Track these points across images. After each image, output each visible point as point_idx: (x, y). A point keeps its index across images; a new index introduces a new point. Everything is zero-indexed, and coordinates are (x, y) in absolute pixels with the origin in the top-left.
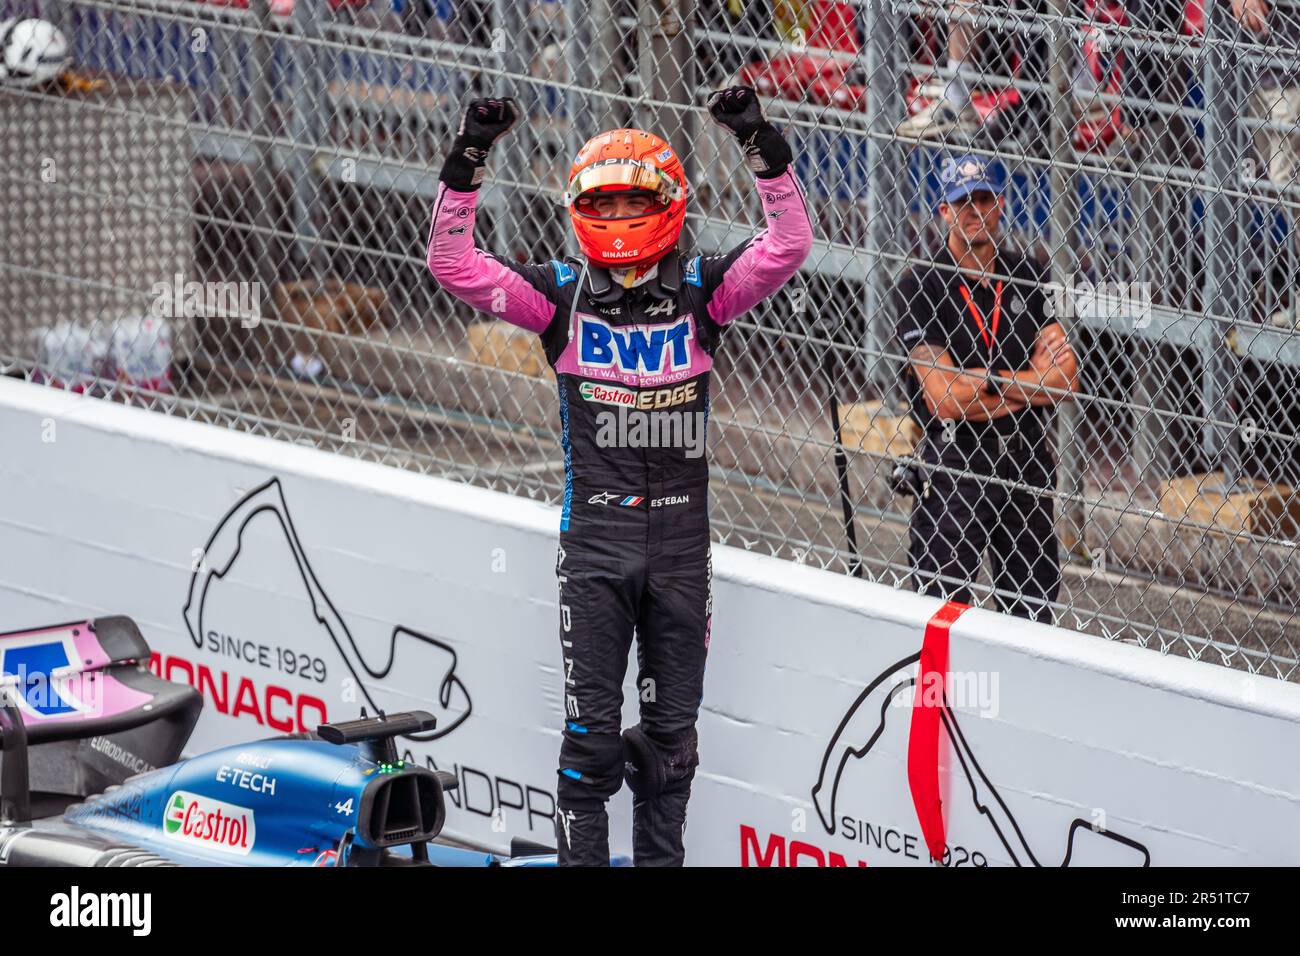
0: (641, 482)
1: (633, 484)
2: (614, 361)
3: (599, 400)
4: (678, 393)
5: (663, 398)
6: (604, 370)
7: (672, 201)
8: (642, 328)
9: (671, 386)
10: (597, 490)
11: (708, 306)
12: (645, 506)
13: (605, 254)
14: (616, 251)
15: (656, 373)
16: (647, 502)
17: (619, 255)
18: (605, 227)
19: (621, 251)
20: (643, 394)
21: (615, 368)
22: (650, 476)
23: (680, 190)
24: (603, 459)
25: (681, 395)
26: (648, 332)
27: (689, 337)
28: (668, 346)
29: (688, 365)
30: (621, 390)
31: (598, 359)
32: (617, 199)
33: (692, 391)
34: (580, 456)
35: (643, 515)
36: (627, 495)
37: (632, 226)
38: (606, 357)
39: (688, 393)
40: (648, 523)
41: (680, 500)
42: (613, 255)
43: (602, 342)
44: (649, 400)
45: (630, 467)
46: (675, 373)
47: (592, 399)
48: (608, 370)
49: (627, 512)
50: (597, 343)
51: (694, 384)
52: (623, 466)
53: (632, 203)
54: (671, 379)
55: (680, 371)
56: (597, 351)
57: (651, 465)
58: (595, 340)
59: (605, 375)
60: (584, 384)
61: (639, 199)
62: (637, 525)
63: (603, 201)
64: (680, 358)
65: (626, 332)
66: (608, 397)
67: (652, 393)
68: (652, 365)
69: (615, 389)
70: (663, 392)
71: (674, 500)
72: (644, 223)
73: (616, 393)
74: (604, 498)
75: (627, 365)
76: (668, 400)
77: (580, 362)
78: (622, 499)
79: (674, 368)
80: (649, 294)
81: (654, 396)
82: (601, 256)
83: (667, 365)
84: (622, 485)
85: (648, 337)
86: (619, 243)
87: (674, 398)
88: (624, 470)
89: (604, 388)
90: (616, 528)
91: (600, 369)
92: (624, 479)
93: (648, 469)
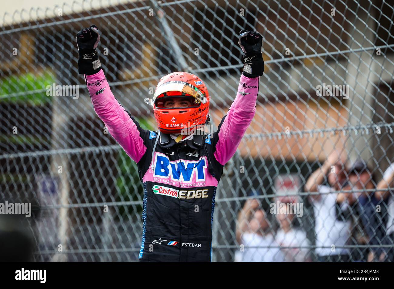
0: (177, 234)
1: (175, 235)
2: (169, 175)
3: (161, 194)
4: (199, 193)
5: (191, 194)
6: (164, 179)
7: (201, 103)
8: (183, 161)
9: (195, 189)
10: (157, 237)
11: (214, 154)
12: (179, 246)
13: (167, 125)
14: (173, 123)
15: (189, 182)
16: (180, 244)
17: (174, 125)
18: (168, 112)
19: (174, 124)
20: (181, 191)
21: (170, 179)
22: (182, 231)
23: (205, 99)
24: (161, 222)
25: (200, 194)
26: (186, 163)
27: (205, 167)
28: (195, 170)
29: (204, 180)
30: (172, 189)
31: (162, 174)
32: (175, 101)
33: (206, 193)
34: (150, 221)
35: (178, 251)
36: (171, 240)
37: (180, 112)
38: (166, 173)
39: (203, 194)
40: (180, 255)
41: (196, 246)
42: (171, 126)
43: (164, 167)
44: (184, 194)
45: (173, 226)
46: (197, 182)
47: (158, 193)
48: (166, 179)
49: (170, 248)
50: (163, 167)
51: (207, 190)
52: (170, 225)
53: (182, 104)
54: (196, 185)
55: (200, 182)
56: (163, 170)
57: (183, 226)
58: (162, 165)
59: (165, 182)
60: (155, 186)
61: (186, 101)
62: (174, 255)
63: (169, 102)
64: (200, 176)
65: (176, 163)
66: (165, 192)
67: (186, 191)
68: (187, 178)
69: (168, 189)
70: (191, 191)
71: (193, 245)
72: (187, 111)
73: (169, 190)
74: (160, 241)
75: (175, 177)
76: (194, 195)
77: (154, 176)
78: (168, 242)
79: (198, 180)
80: (188, 146)
81: (187, 193)
82: (166, 126)
83: (194, 178)
84: (169, 235)
85: (186, 166)
86: (174, 120)
87: (197, 195)
88: (170, 228)
89: (163, 187)
90: (165, 256)
91: (162, 179)
92: (169, 232)
93: (181, 228)
